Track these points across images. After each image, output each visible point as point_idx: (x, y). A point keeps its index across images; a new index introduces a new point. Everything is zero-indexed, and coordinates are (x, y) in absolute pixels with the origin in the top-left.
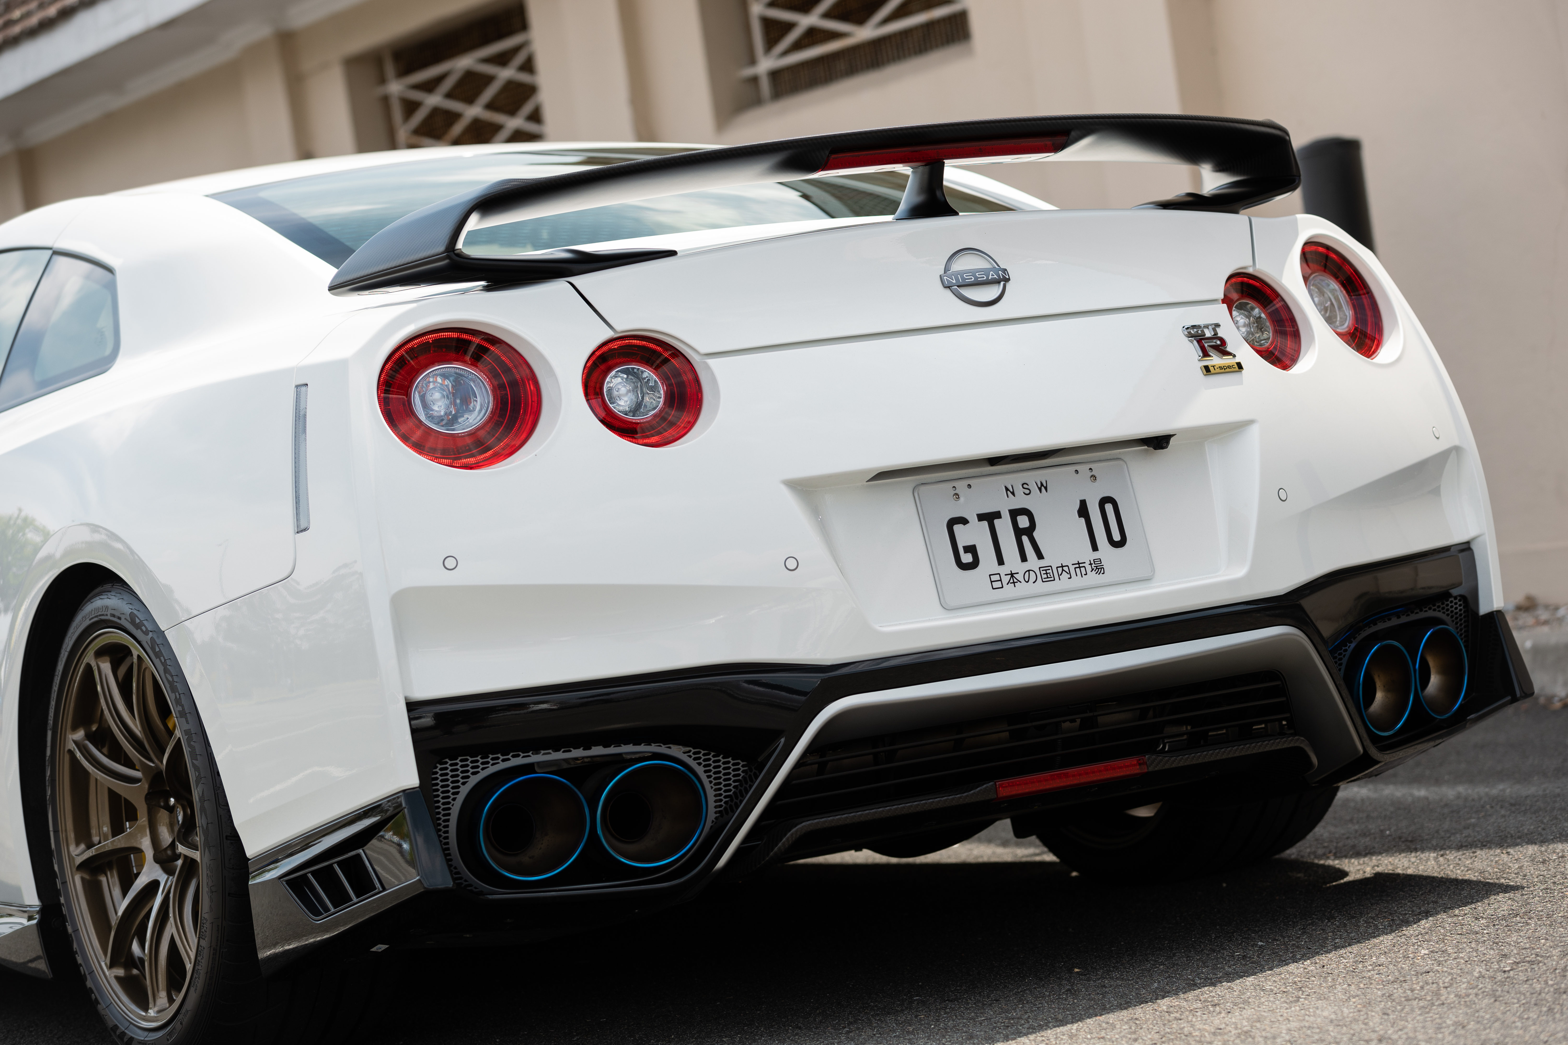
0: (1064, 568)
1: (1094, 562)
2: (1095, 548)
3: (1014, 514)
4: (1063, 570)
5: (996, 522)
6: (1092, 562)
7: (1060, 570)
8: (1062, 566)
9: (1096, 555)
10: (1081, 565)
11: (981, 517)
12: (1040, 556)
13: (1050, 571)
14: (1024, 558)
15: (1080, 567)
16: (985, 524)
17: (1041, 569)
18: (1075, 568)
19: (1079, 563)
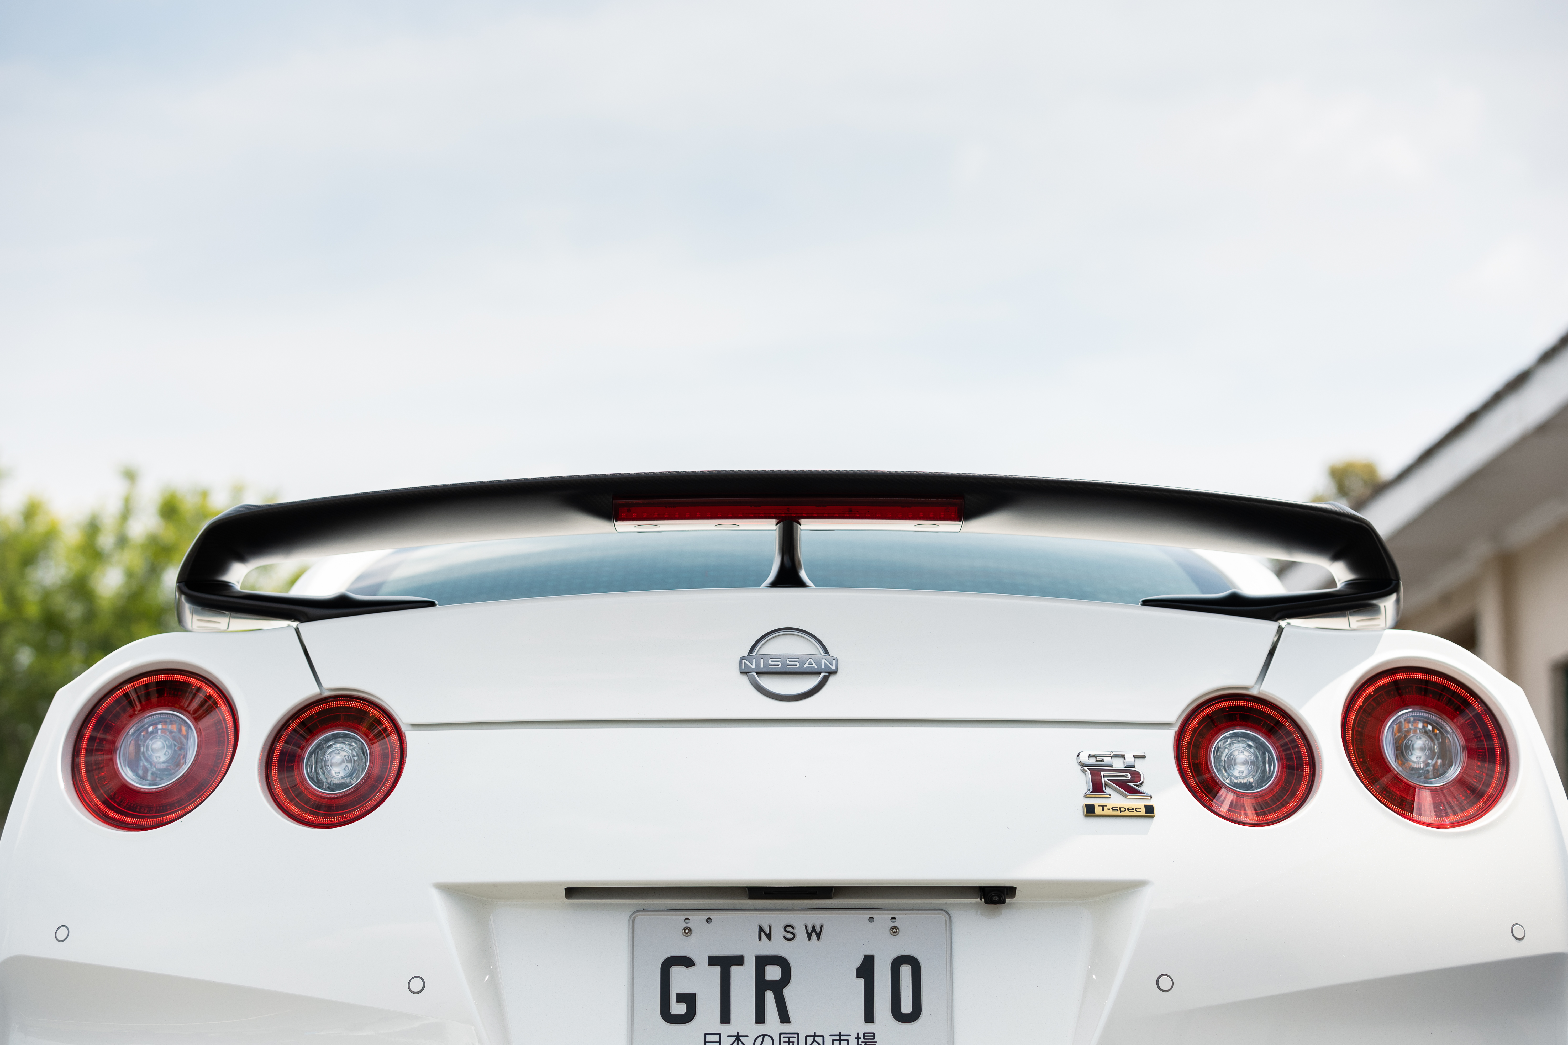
0: (817, 1039)
1: (864, 1036)
2: (869, 1017)
3: (762, 962)
4: (814, 1040)
5: (735, 969)
6: (861, 1036)
7: (810, 1040)
8: (815, 1036)
9: (869, 1028)
10: (843, 1038)
11: (713, 960)
12: (785, 1018)
13: (795, 1040)
14: (760, 1018)
15: (840, 1040)
16: (717, 969)
17: (782, 1036)
18: (833, 1041)
19: (840, 1035)
